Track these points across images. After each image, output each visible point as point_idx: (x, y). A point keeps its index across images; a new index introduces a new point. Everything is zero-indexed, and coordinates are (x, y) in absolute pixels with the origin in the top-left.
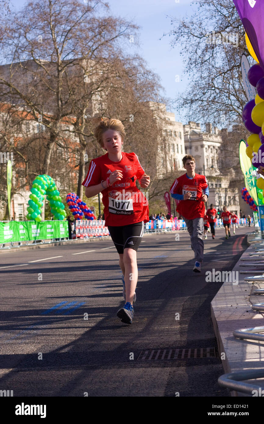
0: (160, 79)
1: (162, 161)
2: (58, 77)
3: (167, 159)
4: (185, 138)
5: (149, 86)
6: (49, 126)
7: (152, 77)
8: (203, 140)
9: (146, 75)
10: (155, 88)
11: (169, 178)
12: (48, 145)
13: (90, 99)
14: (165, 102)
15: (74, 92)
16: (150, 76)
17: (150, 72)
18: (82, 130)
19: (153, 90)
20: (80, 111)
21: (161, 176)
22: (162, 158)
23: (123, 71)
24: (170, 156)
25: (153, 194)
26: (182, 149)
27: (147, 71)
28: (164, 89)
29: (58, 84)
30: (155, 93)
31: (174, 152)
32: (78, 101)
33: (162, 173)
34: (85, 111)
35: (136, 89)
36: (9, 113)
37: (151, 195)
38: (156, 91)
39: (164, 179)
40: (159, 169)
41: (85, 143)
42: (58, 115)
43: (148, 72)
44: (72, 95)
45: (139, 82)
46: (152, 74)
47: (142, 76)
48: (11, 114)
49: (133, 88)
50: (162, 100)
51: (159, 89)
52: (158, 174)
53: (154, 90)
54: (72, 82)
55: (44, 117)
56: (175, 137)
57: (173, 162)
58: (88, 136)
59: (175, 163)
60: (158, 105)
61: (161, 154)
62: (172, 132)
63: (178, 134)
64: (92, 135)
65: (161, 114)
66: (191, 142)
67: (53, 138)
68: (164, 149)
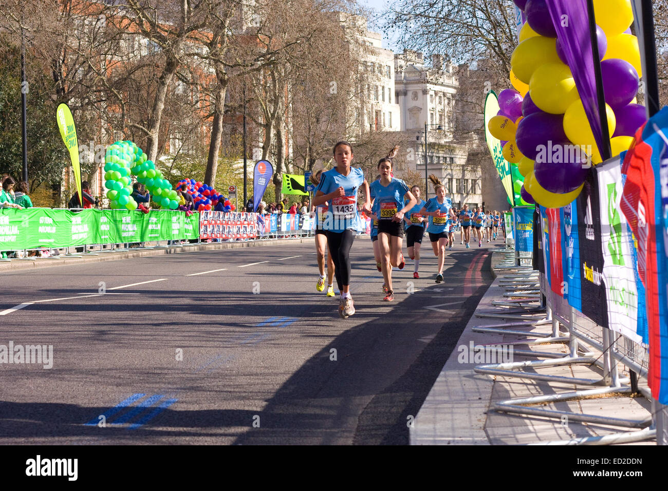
1: (355, 114)
3: (365, 111)
4: (396, 77)
6: (164, 45)
8: (427, 82)
11: (367, 143)
12: (162, 78)
13: (239, 4)
14: (366, 15)
18: (222, 56)
20: (219, 23)
21: (353, 139)
22: (357, 108)
24: (370, 105)
26: (390, 94)
31: (377, 99)
33: (354, 135)
39: (359, 145)
40: (349, 127)
41: (226, 77)
42: (182, 28)
50: (360, 11)
52: (347, 136)
55: (158, 30)
56: (379, 75)
57: (374, 117)
58: (231, 67)
59: (377, 119)
60: (354, 19)
61: (354, 102)
62: (374, 66)
63: (385, 70)
64: (239, 65)
65: (357, 35)
66: (406, 84)
67: (171, 66)
68: (359, 94)
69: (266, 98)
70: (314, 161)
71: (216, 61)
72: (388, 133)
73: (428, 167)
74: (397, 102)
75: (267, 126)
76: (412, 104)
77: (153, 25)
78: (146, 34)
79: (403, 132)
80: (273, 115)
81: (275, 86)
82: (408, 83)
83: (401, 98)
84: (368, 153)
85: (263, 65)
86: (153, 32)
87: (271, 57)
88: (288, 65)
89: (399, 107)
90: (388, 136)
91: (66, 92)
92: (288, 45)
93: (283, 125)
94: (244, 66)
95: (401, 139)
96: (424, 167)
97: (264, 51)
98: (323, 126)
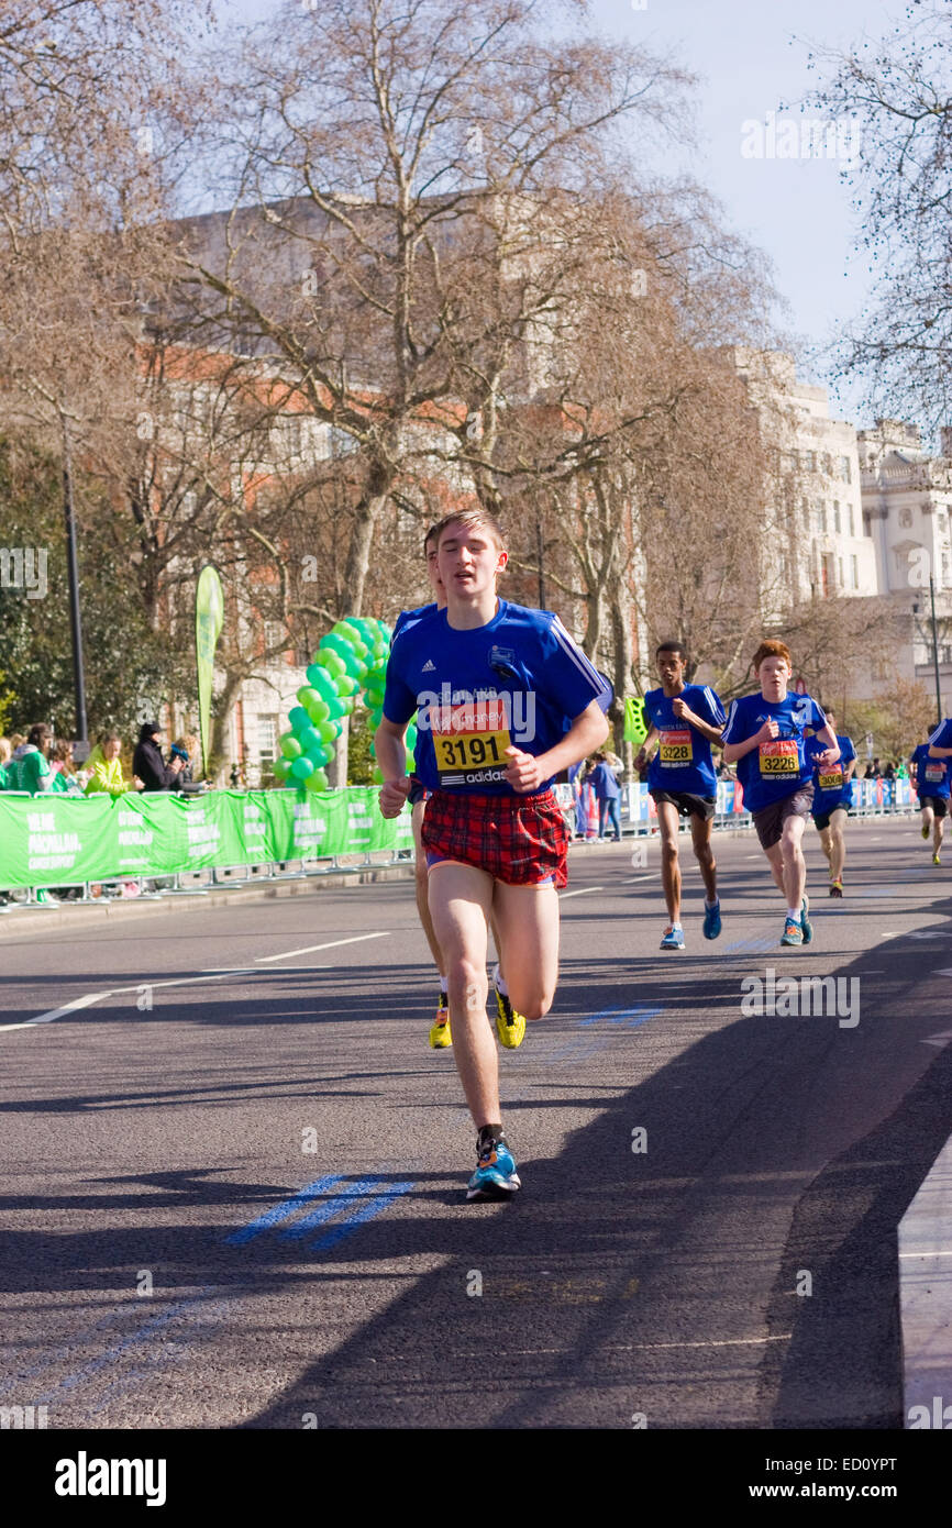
0: (773, 268)
1: (778, 562)
2: (398, 260)
3: (799, 557)
4: (863, 480)
5: (732, 291)
6: (363, 436)
7: (742, 260)
8: (930, 487)
9: (720, 250)
10: (754, 299)
11: (805, 624)
12: (363, 505)
13: (518, 341)
14: (791, 351)
15: (457, 313)
16: (734, 255)
17: (736, 243)
18: (487, 454)
19: (747, 305)
20: (478, 383)
21: (776, 617)
22: (781, 551)
23: (639, 236)
24: (809, 544)
25: (745, 683)
26: (851, 517)
27: (726, 238)
28: (785, 303)
29: (400, 284)
30: (754, 317)
31: (825, 529)
32: (471, 346)
33: (778, 608)
34: (497, 380)
35: (684, 304)
36: (223, 388)
37: (739, 687)
38: (759, 310)
39: (787, 631)
40: (766, 591)
41: (498, 497)
42: (399, 397)
43: (728, 242)
44: (449, 324)
45: (694, 278)
46: (741, 250)
47: (705, 256)
48: (231, 391)
49: (675, 300)
50: (779, 343)
51: (768, 303)
52: (763, 610)
53: (752, 306)
54: (449, 279)
55: (349, 404)
56: (825, 476)
57: (820, 569)
58: (509, 475)
59: (825, 572)
60: (767, 363)
61: (773, 537)
62: (814, 458)
63: (838, 465)
64: (525, 471)
65: (775, 394)
66: (885, 493)
67: (379, 478)
68: (787, 520)
69: (585, 537)
70: (695, 666)
71: (476, 465)
72: (849, 601)
73: (941, 671)
74: (868, 533)
75: (591, 598)
76: (900, 535)
77: (338, 395)
78: (324, 414)
79: (882, 597)
80: (601, 574)
81: (603, 510)
82: (886, 491)
83: (876, 523)
84: (809, 645)
85: (576, 470)
86: (338, 412)
87: (590, 452)
88: (629, 465)
89: (872, 545)
90: (851, 606)
91: (161, 545)
92: (629, 422)
93: (624, 593)
94: (534, 472)
95: (879, 612)
96: (932, 671)
97: (577, 438)
98: (711, 592)
